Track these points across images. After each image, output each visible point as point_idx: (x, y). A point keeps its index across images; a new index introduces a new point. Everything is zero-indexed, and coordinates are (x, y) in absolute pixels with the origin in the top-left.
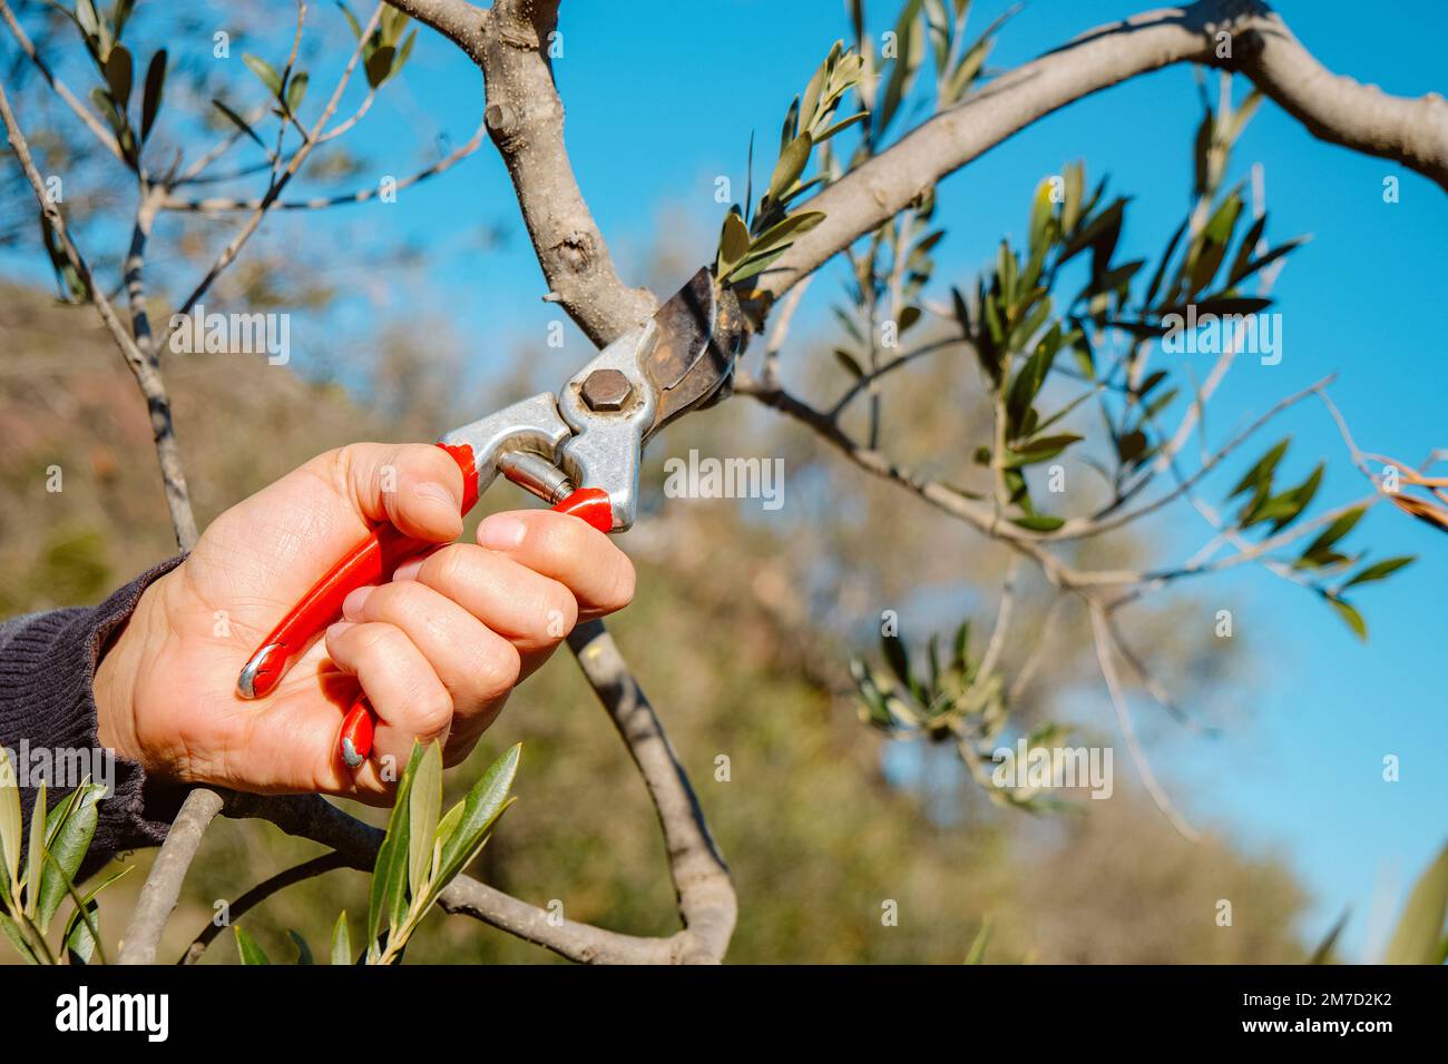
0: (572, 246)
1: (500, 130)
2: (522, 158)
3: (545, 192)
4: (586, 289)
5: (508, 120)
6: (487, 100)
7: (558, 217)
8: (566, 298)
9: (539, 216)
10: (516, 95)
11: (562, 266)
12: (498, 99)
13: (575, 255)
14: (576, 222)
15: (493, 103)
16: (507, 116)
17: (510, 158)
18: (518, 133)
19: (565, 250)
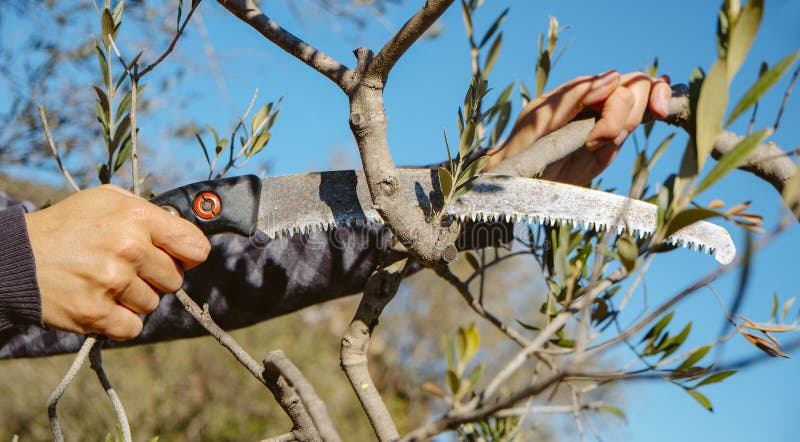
0: (387, 183)
1: (358, 126)
2: (367, 140)
3: (376, 157)
4: (392, 204)
5: (362, 122)
6: (351, 112)
7: (382, 168)
8: (382, 208)
9: (372, 167)
10: (367, 110)
11: (381, 192)
12: (357, 110)
13: (388, 187)
14: (389, 172)
15: (354, 113)
16: (362, 119)
17: (359, 139)
18: (366, 127)
19: (384, 185)
